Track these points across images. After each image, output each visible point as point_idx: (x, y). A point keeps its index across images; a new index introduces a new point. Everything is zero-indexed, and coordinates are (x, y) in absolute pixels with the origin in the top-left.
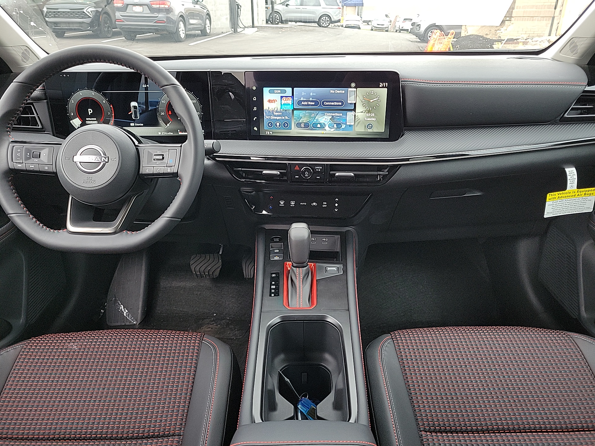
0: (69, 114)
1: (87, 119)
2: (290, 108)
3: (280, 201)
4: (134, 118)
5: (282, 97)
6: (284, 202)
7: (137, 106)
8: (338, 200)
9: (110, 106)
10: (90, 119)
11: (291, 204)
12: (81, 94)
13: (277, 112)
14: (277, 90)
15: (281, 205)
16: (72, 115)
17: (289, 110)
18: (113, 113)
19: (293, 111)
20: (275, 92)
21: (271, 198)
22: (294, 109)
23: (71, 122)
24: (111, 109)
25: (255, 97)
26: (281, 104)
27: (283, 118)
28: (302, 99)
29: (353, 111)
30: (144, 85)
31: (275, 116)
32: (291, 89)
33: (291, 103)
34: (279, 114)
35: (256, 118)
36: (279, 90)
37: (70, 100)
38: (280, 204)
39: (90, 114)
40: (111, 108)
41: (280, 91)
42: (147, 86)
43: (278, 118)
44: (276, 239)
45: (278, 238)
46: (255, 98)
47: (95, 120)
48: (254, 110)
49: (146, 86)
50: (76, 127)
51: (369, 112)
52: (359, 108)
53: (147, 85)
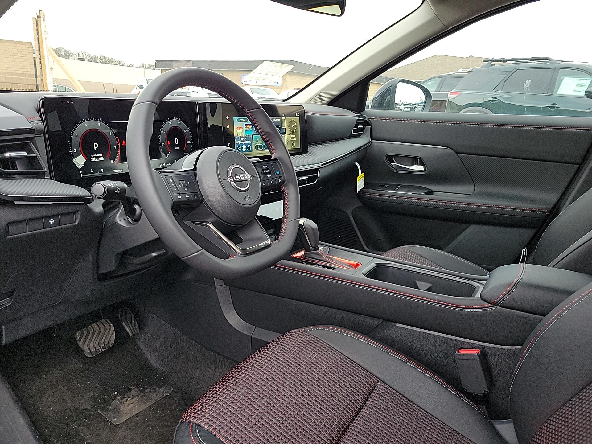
0: (71, 150)
2: (251, 133)
5: (245, 125)
10: (95, 155)
12: (86, 125)
13: (243, 137)
14: (242, 119)
16: (75, 151)
17: (250, 136)
18: (119, 147)
19: (253, 136)
20: (241, 121)
22: (254, 134)
23: (74, 160)
24: (117, 142)
25: (228, 126)
26: (245, 131)
27: (247, 142)
29: (285, 134)
31: (242, 141)
33: (251, 130)
34: (245, 139)
35: (229, 143)
36: (244, 119)
37: (73, 132)
39: (95, 150)
40: (117, 140)
41: (244, 120)
43: (244, 142)
47: (101, 157)
48: (228, 136)
50: (80, 167)
51: (292, 134)
52: (288, 132)
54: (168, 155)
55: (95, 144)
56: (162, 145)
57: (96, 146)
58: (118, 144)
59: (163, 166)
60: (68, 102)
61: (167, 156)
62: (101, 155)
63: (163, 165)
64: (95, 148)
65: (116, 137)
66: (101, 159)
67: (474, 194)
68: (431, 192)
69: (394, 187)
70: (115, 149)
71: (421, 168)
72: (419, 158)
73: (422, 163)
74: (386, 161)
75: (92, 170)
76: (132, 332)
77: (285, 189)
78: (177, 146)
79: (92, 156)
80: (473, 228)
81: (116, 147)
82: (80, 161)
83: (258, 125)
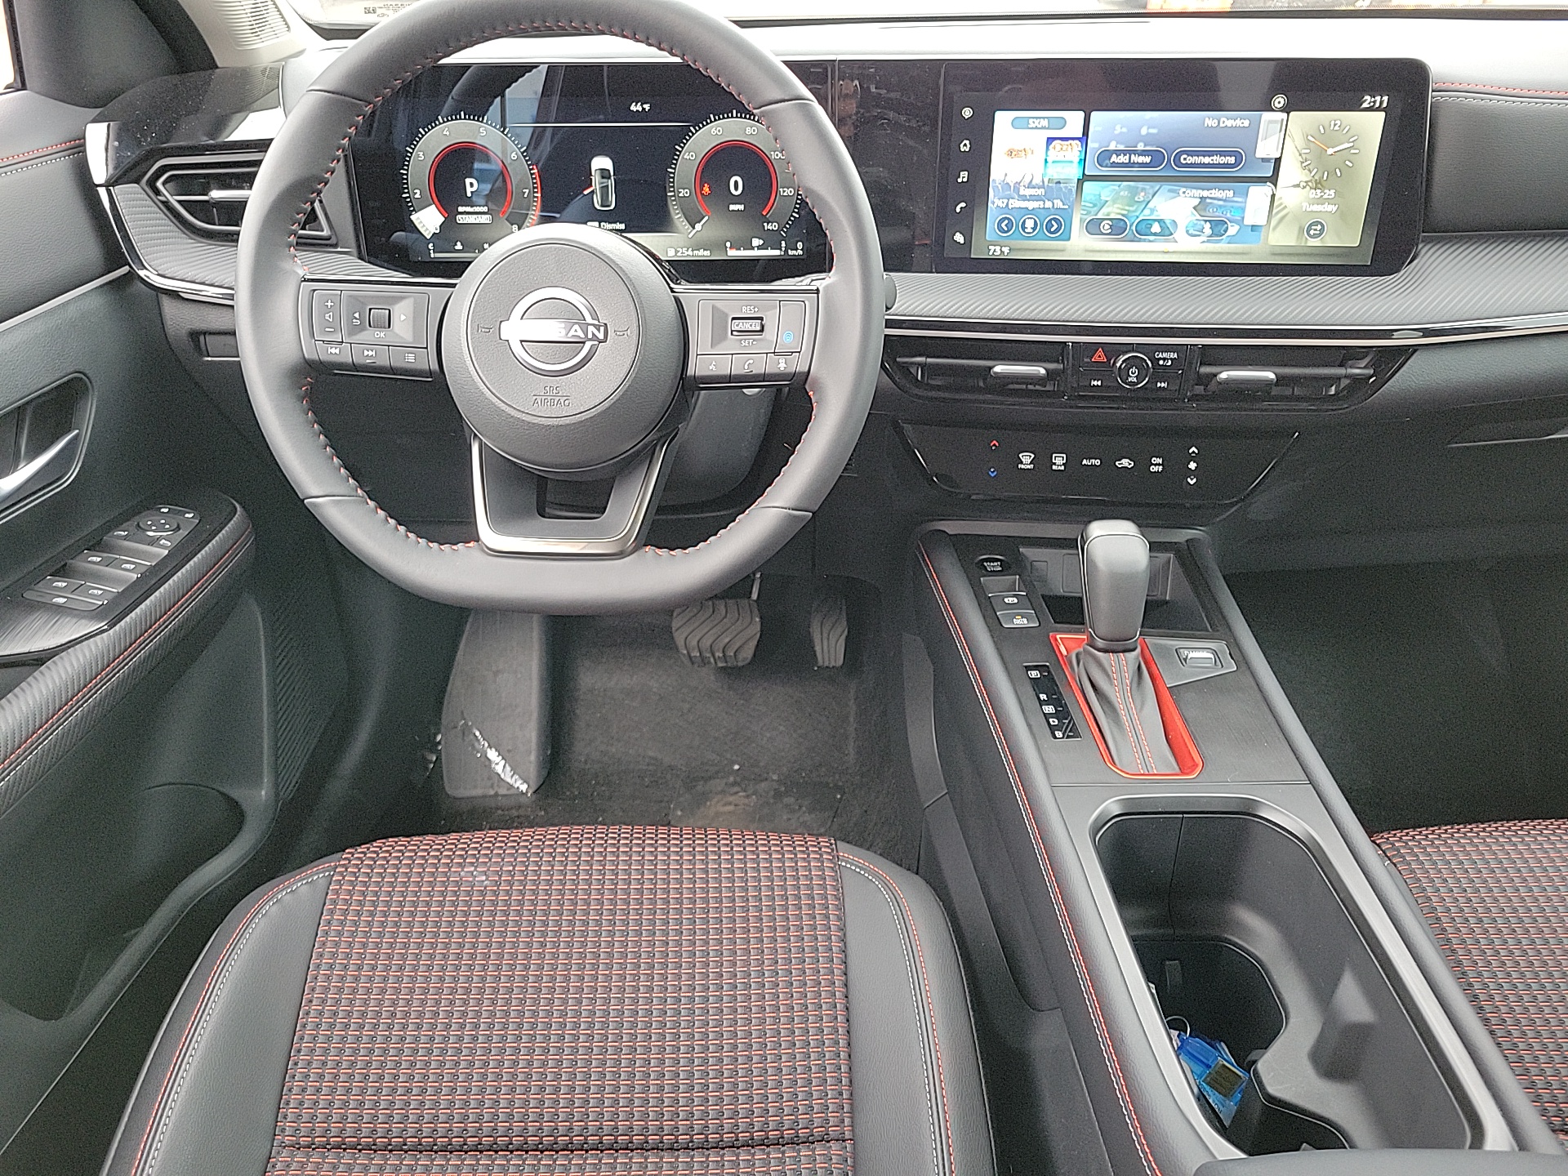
0: (408, 193)
1: (461, 209)
2: (1075, 173)
3: (1020, 455)
4: (599, 208)
5: (1050, 140)
6: (1033, 456)
7: (609, 171)
8: (1196, 451)
9: (530, 170)
10: (468, 209)
11: (1055, 464)
12: (448, 133)
13: (1030, 186)
14: (1037, 118)
15: (1023, 467)
16: (417, 196)
17: (1067, 181)
18: (537, 192)
19: (1080, 182)
20: (1032, 125)
21: (994, 445)
22: (1085, 178)
23: (413, 217)
24: (533, 179)
25: (967, 142)
26: (1046, 161)
27: (1048, 204)
28: (1112, 147)
29: (1268, 183)
30: (636, 105)
31: (1024, 198)
32: (1081, 114)
33: (1076, 160)
34: (1041, 192)
35: (963, 205)
36: (1044, 118)
37: (413, 149)
38: (1022, 463)
39: (469, 195)
40: (532, 174)
41: (1045, 123)
42: (644, 109)
43: (1031, 205)
44: (992, 564)
45: (997, 560)
46: (965, 145)
47: (484, 213)
48: (960, 180)
49: (640, 109)
50: (428, 234)
51: (1318, 185)
52: (1291, 172)
53: (645, 106)
54: (698, 227)
55: (468, 181)
56: (681, 195)
57: (472, 185)
58: (534, 183)
59: (679, 254)
61: (694, 228)
62: (485, 209)
63: (677, 252)
64: (469, 190)
65: (529, 165)
66: (485, 219)
70: (526, 196)
75: (459, 243)
78: (736, 200)
81: (527, 191)
82: (428, 220)
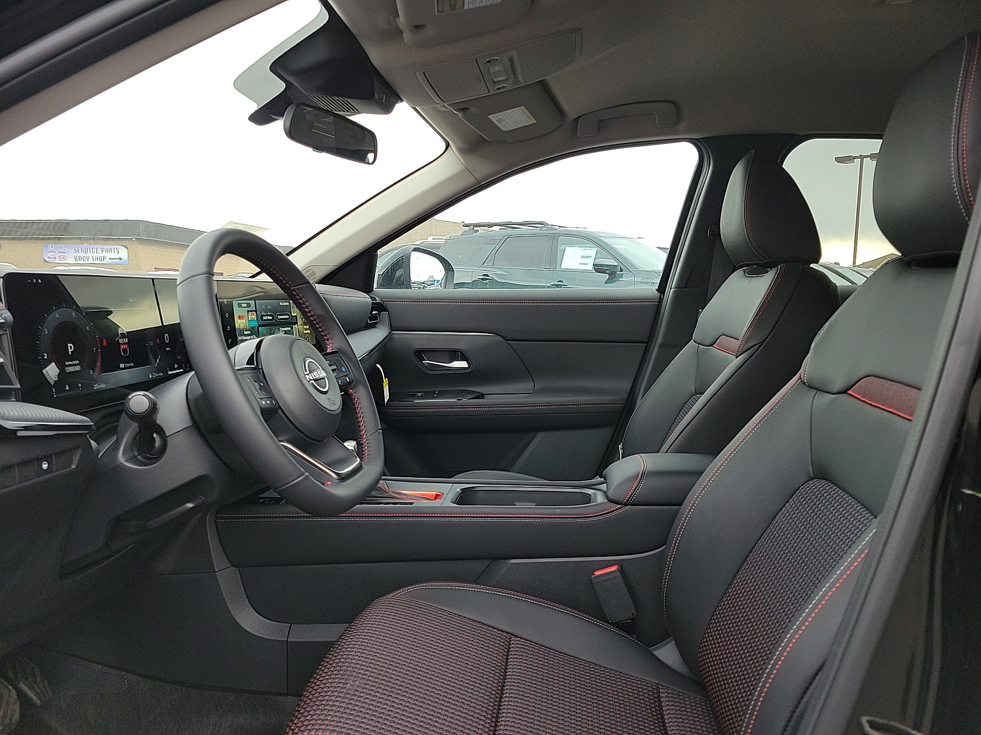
54: (158, 360)
55: (69, 345)
56: (150, 345)
57: (71, 348)
58: (97, 344)
60: (34, 281)
61: (156, 361)
62: (77, 362)
63: (152, 375)
64: (70, 350)
65: (94, 334)
66: (78, 368)
67: (535, 392)
68: (481, 396)
69: (431, 395)
70: (94, 351)
71: (464, 364)
72: (460, 352)
73: (464, 358)
74: (416, 361)
75: (67, 386)
76: (40, 698)
77: (353, 393)
78: (168, 345)
79: (67, 363)
80: (540, 437)
81: (95, 348)
82: (52, 371)
83: (307, 305)
